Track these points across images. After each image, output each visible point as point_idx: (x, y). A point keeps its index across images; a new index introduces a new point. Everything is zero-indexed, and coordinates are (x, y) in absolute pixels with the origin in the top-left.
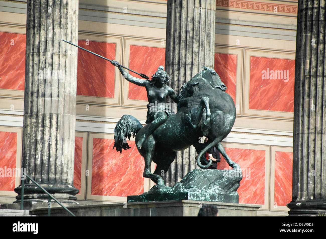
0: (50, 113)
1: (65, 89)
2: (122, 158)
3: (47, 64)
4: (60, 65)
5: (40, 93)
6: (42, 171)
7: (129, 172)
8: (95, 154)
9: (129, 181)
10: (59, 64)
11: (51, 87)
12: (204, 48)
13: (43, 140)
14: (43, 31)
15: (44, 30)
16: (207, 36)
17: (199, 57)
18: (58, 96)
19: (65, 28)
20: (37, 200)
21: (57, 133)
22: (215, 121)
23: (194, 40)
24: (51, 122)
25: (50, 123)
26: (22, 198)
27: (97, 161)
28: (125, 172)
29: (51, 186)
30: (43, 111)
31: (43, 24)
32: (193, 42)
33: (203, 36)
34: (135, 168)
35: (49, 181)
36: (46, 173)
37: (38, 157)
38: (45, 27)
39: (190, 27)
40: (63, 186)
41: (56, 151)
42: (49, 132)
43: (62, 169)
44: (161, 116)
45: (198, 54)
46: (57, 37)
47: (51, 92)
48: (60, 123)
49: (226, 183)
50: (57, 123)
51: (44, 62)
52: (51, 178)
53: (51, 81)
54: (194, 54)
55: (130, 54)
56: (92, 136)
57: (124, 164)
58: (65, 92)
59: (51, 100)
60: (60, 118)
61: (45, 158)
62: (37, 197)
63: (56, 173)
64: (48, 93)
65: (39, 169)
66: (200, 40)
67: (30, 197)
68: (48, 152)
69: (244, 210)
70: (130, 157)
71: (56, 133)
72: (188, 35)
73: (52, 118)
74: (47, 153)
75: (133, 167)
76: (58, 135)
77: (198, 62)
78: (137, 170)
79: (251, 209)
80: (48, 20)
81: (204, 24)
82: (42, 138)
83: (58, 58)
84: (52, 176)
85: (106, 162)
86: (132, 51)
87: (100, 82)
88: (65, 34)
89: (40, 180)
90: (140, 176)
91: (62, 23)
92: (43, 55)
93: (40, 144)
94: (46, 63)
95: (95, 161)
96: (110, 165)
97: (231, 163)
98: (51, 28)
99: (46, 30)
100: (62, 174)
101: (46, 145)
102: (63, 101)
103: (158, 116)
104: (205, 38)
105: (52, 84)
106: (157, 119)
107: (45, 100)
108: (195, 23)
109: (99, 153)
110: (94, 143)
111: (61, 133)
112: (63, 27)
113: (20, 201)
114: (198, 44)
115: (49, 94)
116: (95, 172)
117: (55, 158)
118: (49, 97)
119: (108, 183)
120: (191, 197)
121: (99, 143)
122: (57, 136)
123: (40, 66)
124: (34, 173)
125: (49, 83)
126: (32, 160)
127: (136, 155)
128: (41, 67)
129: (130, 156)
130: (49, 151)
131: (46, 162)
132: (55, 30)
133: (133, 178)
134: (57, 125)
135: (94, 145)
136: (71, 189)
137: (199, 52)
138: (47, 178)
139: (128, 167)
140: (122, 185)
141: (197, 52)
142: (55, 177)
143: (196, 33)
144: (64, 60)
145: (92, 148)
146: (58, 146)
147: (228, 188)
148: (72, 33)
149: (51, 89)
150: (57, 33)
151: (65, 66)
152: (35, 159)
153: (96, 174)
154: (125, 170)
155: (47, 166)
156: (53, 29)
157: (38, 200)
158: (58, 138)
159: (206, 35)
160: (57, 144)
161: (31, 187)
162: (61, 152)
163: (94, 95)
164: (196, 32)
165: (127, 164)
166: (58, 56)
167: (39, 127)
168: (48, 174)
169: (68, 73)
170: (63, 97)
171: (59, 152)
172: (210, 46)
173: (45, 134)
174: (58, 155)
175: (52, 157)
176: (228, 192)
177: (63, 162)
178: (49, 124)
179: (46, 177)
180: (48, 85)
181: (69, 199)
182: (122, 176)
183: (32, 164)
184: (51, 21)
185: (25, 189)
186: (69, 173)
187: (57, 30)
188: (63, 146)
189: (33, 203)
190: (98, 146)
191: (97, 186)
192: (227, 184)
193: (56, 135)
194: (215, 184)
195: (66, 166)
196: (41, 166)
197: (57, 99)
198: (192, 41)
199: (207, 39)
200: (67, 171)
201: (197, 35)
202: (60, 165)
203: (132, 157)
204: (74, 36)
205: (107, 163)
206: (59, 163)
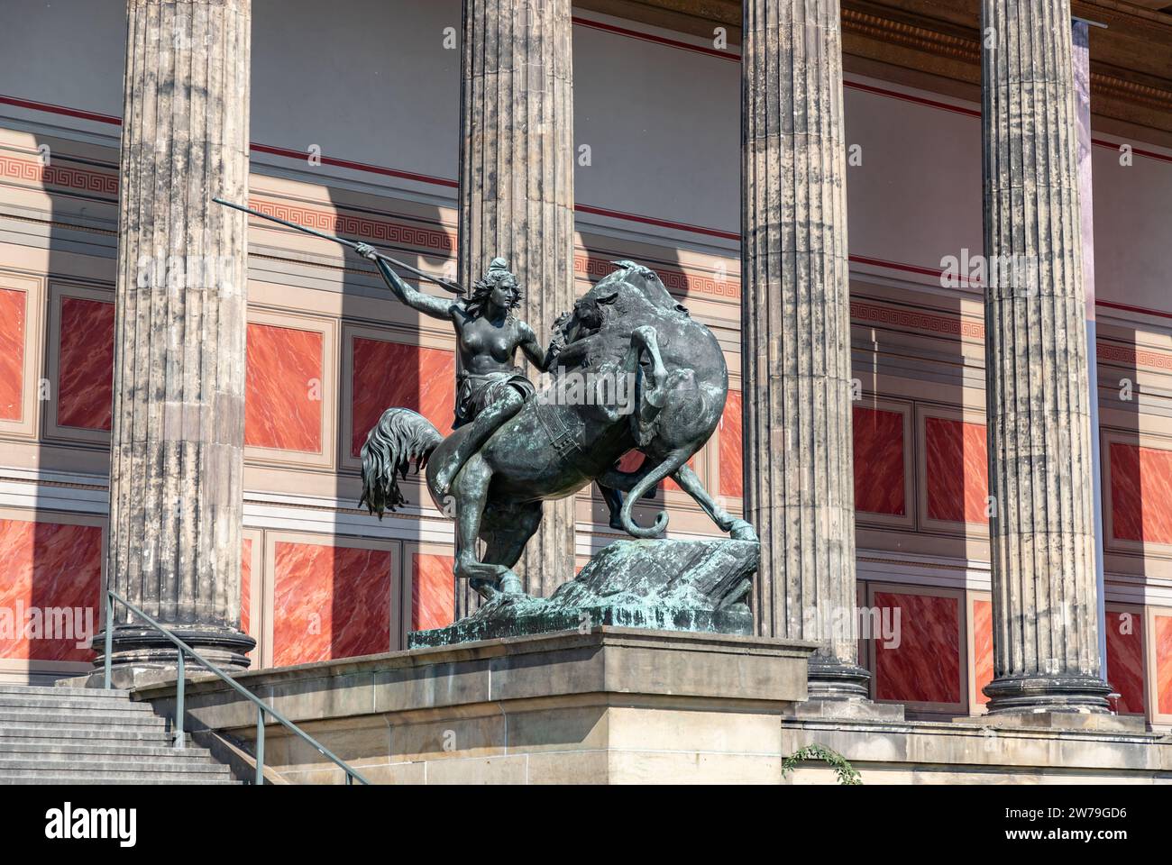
0: (179, 439)
1: (216, 379)
2: (341, 587)
3: (170, 316)
4: (205, 318)
5: (153, 391)
6: (158, 590)
7: (356, 619)
8: (279, 578)
9: (356, 639)
10: (202, 315)
11: (181, 375)
12: (552, 296)
13: (161, 509)
14: (160, 233)
15: (162, 230)
16: (559, 269)
17: (542, 317)
18: (199, 397)
19: (215, 225)
20: (146, 665)
21: (197, 491)
22: (673, 399)
23: (529, 276)
24: (180, 463)
25: (178, 467)
26: (108, 662)
27: (285, 594)
28: (348, 618)
29: (185, 628)
30: (160, 435)
31: (159, 216)
32: (527, 278)
33: (550, 267)
34: (369, 609)
35: (178, 616)
36: (170, 594)
37: (149, 553)
38: (164, 224)
39: (519, 244)
40: (214, 629)
41: (196, 538)
42: (176, 488)
43: (212, 584)
44: (506, 396)
45: (539, 308)
46: (196, 248)
47: (181, 386)
48: (205, 467)
49: (719, 577)
50: (197, 466)
51: (162, 312)
52: (183, 608)
53: (182, 359)
54: (529, 308)
55: (355, 357)
56: (273, 538)
57: (346, 600)
58: (217, 387)
59: (182, 405)
60: (206, 452)
61: (167, 556)
62: (147, 657)
63: (196, 596)
64: (173, 387)
65: (153, 586)
66: (544, 276)
67: (129, 658)
68: (175, 542)
69: (776, 656)
70: (357, 586)
71: (194, 492)
72: (514, 262)
73: (183, 452)
74: (171, 542)
75: (365, 608)
76: (201, 497)
77: (539, 327)
78: (372, 614)
79: (794, 654)
80: (173, 206)
81: (552, 238)
82: (159, 505)
83: (198, 299)
84: (186, 602)
85: (306, 596)
86: (357, 351)
87: (287, 415)
88: (214, 242)
89: (156, 614)
90: (380, 628)
91: (208, 212)
92: (158, 293)
93: (154, 521)
94: (167, 313)
95: (281, 593)
96: (315, 602)
97: (726, 521)
98: (180, 225)
99: (167, 231)
100: (211, 596)
101: (170, 523)
102: (211, 409)
103: (497, 396)
104: (554, 272)
105: (183, 367)
106: (495, 404)
107: (164, 407)
108: (530, 234)
109: (290, 576)
110: (277, 553)
111: (208, 492)
112: (212, 223)
113: (103, 668)
114: (538, 285)
115: (176, 393)
116: (280, 618)
117: (193, 555)
118: (176, 398)
119: (311, 644)
120: (622, 618)
121: (288, 554)
122: (197, 500)
123: (153, 321)
124: (138, 596)
125: (176, 364)
126: (134, 562)
127: (372, 580)
128: (155, 323)
129: (357, 582)
130: (178, 538)
131: (170, 568)
132: (189, 231)
133: (365, 631)
134: (198, 472)
135: (278, 558)
136: (235, 637)
137: (541, 304)
138: (173, 608)
139: (354, 608)
140: (340, 647)
141: (536, 303)
142: (193, 606)
143: (533, 260)
144: (213, 307)
145: (273, 564)
146: (200, 525)
147: (724, 592)
148: (233, 240)
149: (181, 378)
150: (195, 239)
151: (218, 321)
152: (142, 560)
153: (283, 624)
154: (348, 613)
155: (172, 576)
156: (186, 227)
157: (150, 664)
158: (201, 504)
159: (556, 263)
160: (196, 520)
161: (130, 632)
162: (207, 541)
163: (277, 444)
164: (533, 257)
165: (352, 601)
166: (198, 295)
167: (151, 476)
168: (176, 596)
169: (224, 340)
170: (213, 400)
171: (204, 540)
172: (566, 292)
173: (167, 494)
174: (200, 549)
175: (184, 554)
176: (724, 604)
177: (214, 567)
178: (177, 470)
179: (171, 605)
180: (172, 368)
181: (231, 663)
182: (342, 627)
183: (135, 574)
184: (181, 209)
185: (114, 638)
186: (231, 594)
187: (196, 230)
188: (213, 525)
189: (137, 671)
190: (286, 560)
191: (287, 651)
192: (719, 580)
193: (194, 497)
194: (684, 582)
195: (221, 576)
196: (156, 578)
197: (197, 405)
198: (524, 277)
199: (559, 276)
200: (225, 590)
201: (536, 263)
202: (205, 575)
203: (363, 586)
204: (240, 249)
205: (308, 598)
206: (202, 570)
